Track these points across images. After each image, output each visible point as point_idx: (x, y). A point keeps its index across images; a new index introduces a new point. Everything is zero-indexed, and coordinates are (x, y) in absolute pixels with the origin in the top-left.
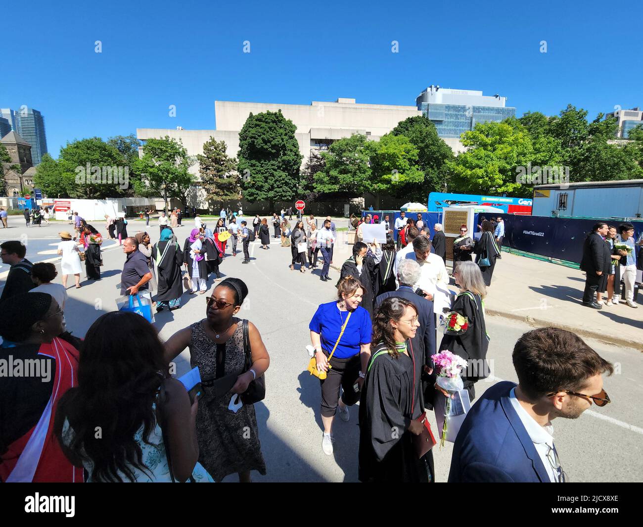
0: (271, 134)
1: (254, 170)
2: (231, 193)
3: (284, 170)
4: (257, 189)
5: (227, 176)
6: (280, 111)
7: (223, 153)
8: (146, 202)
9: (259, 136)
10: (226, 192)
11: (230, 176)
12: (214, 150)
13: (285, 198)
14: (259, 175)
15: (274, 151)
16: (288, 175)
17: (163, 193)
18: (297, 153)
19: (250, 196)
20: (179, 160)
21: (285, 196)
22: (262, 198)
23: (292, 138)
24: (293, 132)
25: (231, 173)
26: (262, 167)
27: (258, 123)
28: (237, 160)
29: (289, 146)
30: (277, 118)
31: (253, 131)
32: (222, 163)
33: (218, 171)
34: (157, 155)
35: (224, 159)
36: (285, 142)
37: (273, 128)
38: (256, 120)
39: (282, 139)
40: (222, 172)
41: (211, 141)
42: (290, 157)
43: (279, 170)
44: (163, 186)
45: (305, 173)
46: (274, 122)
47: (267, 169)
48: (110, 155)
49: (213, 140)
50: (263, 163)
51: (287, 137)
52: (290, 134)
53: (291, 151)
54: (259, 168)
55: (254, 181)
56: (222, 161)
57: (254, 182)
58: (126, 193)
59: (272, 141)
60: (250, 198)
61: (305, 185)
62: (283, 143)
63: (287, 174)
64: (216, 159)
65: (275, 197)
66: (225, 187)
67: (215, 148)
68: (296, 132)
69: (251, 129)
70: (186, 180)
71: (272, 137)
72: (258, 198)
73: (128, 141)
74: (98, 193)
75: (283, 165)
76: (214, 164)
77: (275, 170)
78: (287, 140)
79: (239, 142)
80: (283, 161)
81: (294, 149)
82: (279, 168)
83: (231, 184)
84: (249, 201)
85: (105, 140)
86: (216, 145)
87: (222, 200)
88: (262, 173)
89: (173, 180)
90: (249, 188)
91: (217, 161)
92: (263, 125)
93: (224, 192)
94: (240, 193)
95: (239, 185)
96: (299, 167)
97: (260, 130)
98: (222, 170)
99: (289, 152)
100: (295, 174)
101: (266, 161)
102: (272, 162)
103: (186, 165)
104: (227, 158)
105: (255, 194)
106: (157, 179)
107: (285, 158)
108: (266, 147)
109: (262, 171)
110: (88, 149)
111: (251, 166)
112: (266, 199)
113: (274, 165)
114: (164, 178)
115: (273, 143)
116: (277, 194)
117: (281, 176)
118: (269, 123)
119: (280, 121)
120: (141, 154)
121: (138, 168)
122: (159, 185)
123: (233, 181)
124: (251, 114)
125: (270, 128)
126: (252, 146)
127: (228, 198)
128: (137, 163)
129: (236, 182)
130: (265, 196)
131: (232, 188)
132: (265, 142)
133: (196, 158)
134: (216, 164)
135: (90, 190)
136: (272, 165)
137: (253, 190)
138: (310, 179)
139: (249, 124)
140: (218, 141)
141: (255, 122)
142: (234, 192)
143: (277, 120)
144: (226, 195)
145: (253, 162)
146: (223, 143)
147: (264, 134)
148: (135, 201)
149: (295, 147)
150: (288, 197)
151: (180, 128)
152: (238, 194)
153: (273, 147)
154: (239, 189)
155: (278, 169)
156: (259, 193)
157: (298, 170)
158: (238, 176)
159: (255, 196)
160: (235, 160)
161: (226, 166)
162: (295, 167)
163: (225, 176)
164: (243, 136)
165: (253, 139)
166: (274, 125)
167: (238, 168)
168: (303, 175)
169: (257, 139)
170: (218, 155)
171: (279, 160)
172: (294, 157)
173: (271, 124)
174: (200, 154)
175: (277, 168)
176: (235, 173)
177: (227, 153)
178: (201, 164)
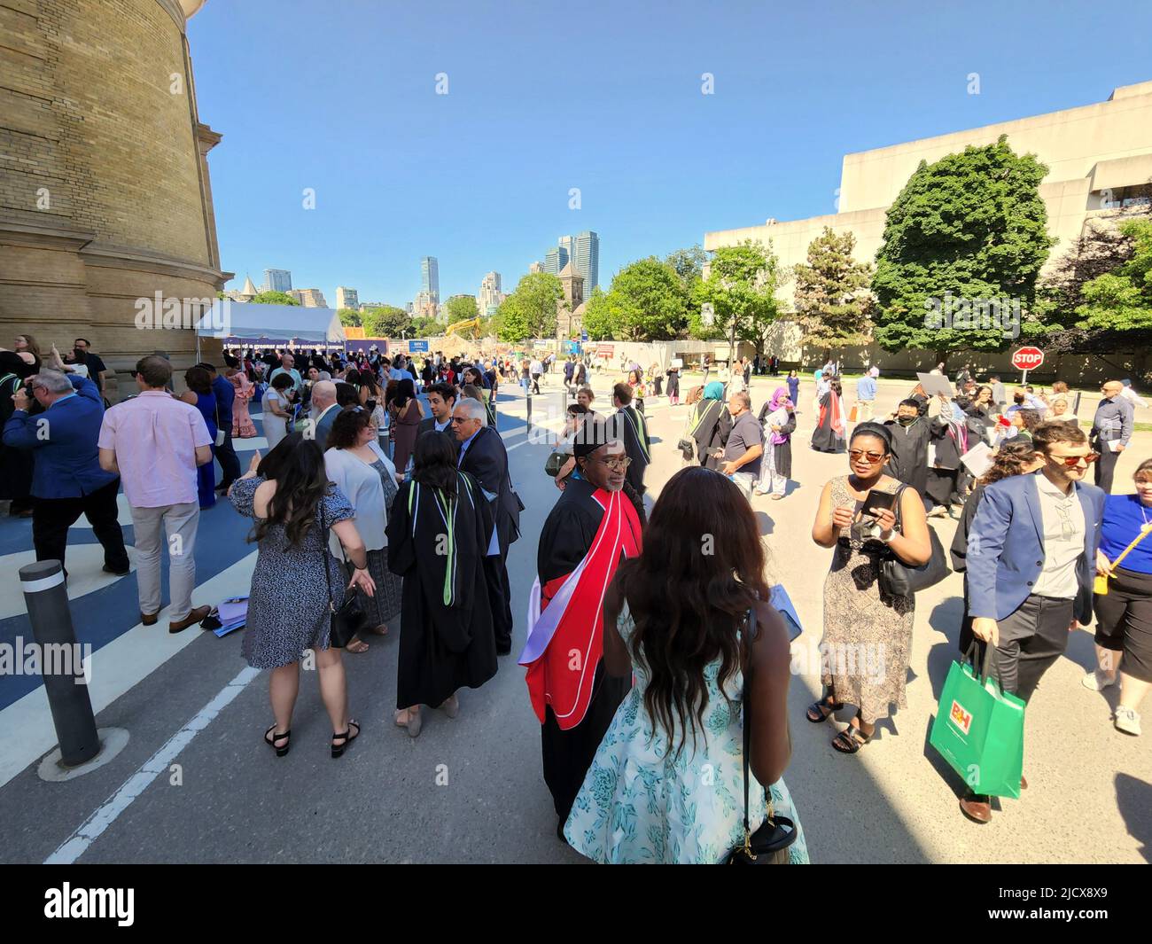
0: (967, 199)
1: (909, 283)
2: (851, 332)
3: (989, 280)
4: (909, 323)
5: (847, 301)
6: (1003, 138)
7: (845, 257)
8: (702, 347)
9: (935, 208)
10: (840, 331)
11: (852, 301)
12: (829, 252)
13: (982, 344)
14: (921, 295)
15: (968, 237)
16: (1001, 290)
17: (729, 333)
18: (1039, 234)
19: (890, 338)
20: (761, 276)
21: (983, 338)
22: (921, 343)
23: (1027, 198)
24: (1033, 183)
25: (855, 294)
26: (930, 275)
27: (938, 179)
28: (874, 267)
29: (1016, 219)
30: (992, 157)
31: (922, 200)
32: (840, 276)
33: (831, 291)
34: (728, 273)
35: (845, 266)
36: (1005, 212)
37: (974, 185)
38: (934, 175)
39: (999, 207)
40: (838, 293)
41: (824, 236)
42: (1015, 244)
43: (975, 280)
44: (731, 322)
45: (1054, 281)
46: (984, 168)
47: (943, 280)
48: (666, 280)
49: (830, 234)
50: (934, 268)
51: (1012, 199)
52: (1026, 189)
53: (1021, 230)
54: (921, 280)
55: (905, 307)
56: (841, 271)
57: (905, 310)
58: (678, 335)
59: (967, 214)
60: (889, 343)
61: (1048, 313)
62: (999, 215)
63: (998, 287)
64: (829, 269)
65: (953, 341)
66: (840, 321)
67: (832, 249)
68: (1045, 180)
69: (918, 196)
70: (768, 312)
71: (970, 206)
72: (911, 342)
73: (690, 256)
74: (645, 335)
75: (989, 266)
76: (824, 279)
77: (965, 280)
78: (1013, 206)
79: (883, 228)
80: (992, 258)
81: (1031, 225)
82: (976, 274)
83: (852, 315)
84: (886, 348)
85: (662, 259)
86: (833, 243)
87: (830, 347)
88: (930, 290)
89: (747, 312)
90: (892, 321)
91: (830, 273)
92: (950, 181)
93: (835, 331)
94: (870, 332)
95: (870, 316)
96: (1038, 268)
97: (939, 196)
98: (838, 289)
99: (1014, 236)
100: (1024, 288)
101: (943, 263)
102: (959, 263)
103: (771, 285)
104: (853, 265)
105: (905, 334)
106: (724, 311)
107: (1000, 250)
108: (947, 229)
109: (928, 286)
110: (641, 274)
111: (905, 276)
112: (930, 345)
113: (964, 270)
114: (734, 309)
115: (969, 219)
116: (961, 334)
117: (980, 293)
118: (967, 175)
119: (998, 165)
120: (706, 272)
121: (699, 296)
122: (725, 320)
123: (857, 309)
124: (923, 163)
125: (968, 186)
126: (914, 232)
127: (841, 342)
128: (699, 288)
129: (864, 312)
130: (928, 339)
131: (853, 324)
132: (948, 218)
133: (792, 270)
134: (828, 279)
135: (637, 329)
136: (959, 269)
137: (901, 327)
138: (1073, 294)
139: (916, 186)
140: (838, 233)
141: (929, 179)
142: (857, 330)
143: (989, 163)
144: (840, 336)
145: (911, 267)
146: (849, 237)
147: (949, 202)
148: (688, 346)
149: (1035, 220)
150: (989, 341)
151: (772, 221)
152: (866, 333)
153: (968, 228)
154: (869, 324)
155: (973, 277)
156: (914, 331)
157: (1033, 276)
158: (870, 299)
159: (903, 338)
160: (868, 268)
161: (847, 282)
162: (1026, 269)
163: (843, 301)
164: (894, 218)
165: (918, 219)
166: (982, 176)
167: (873, 285)
168: (1049, 286)
169: (928, 216)
170: (835, 260)
171: (981, 256)
172: (1025, 246)
173: (973, 175)
174: (801, 263)
175: (970, 274)
176: (866, 294)
177: (853, 255)
178: (800, 281)
